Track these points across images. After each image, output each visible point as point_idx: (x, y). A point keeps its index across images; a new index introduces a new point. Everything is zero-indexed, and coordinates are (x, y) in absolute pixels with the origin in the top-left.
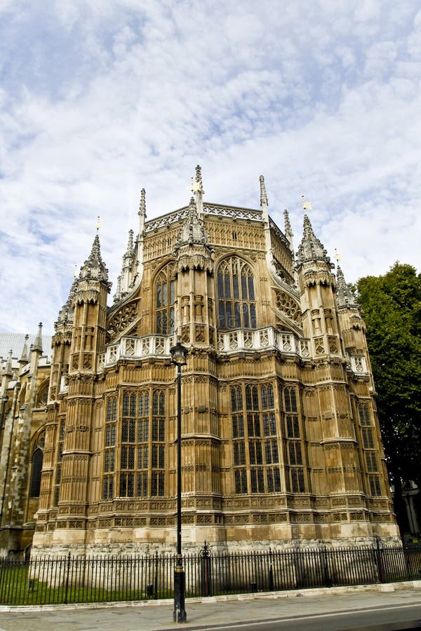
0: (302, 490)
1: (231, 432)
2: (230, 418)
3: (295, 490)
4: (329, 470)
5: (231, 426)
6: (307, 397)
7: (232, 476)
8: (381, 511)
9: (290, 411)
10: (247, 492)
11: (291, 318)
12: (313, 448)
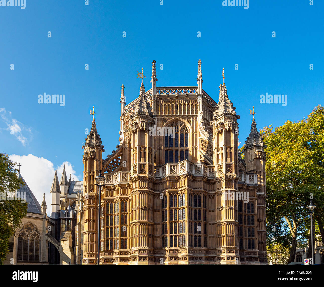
0: (200, 246)
1: (161, 219)
2: (161, 212)
3: (195, 246)
4: (218, 236)
5: (161, 216)
6: (210, 199)
7: (161, 240)
8: (253, 257)
9: (197, 207)
10: (167, 247)
11: (209, 155)
12: (210, 225)
